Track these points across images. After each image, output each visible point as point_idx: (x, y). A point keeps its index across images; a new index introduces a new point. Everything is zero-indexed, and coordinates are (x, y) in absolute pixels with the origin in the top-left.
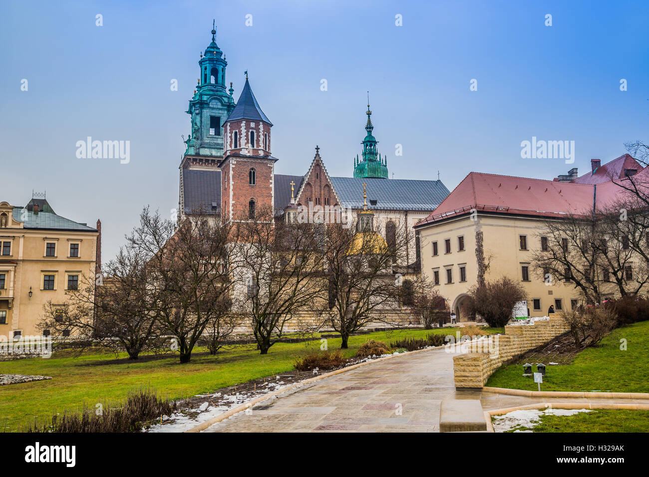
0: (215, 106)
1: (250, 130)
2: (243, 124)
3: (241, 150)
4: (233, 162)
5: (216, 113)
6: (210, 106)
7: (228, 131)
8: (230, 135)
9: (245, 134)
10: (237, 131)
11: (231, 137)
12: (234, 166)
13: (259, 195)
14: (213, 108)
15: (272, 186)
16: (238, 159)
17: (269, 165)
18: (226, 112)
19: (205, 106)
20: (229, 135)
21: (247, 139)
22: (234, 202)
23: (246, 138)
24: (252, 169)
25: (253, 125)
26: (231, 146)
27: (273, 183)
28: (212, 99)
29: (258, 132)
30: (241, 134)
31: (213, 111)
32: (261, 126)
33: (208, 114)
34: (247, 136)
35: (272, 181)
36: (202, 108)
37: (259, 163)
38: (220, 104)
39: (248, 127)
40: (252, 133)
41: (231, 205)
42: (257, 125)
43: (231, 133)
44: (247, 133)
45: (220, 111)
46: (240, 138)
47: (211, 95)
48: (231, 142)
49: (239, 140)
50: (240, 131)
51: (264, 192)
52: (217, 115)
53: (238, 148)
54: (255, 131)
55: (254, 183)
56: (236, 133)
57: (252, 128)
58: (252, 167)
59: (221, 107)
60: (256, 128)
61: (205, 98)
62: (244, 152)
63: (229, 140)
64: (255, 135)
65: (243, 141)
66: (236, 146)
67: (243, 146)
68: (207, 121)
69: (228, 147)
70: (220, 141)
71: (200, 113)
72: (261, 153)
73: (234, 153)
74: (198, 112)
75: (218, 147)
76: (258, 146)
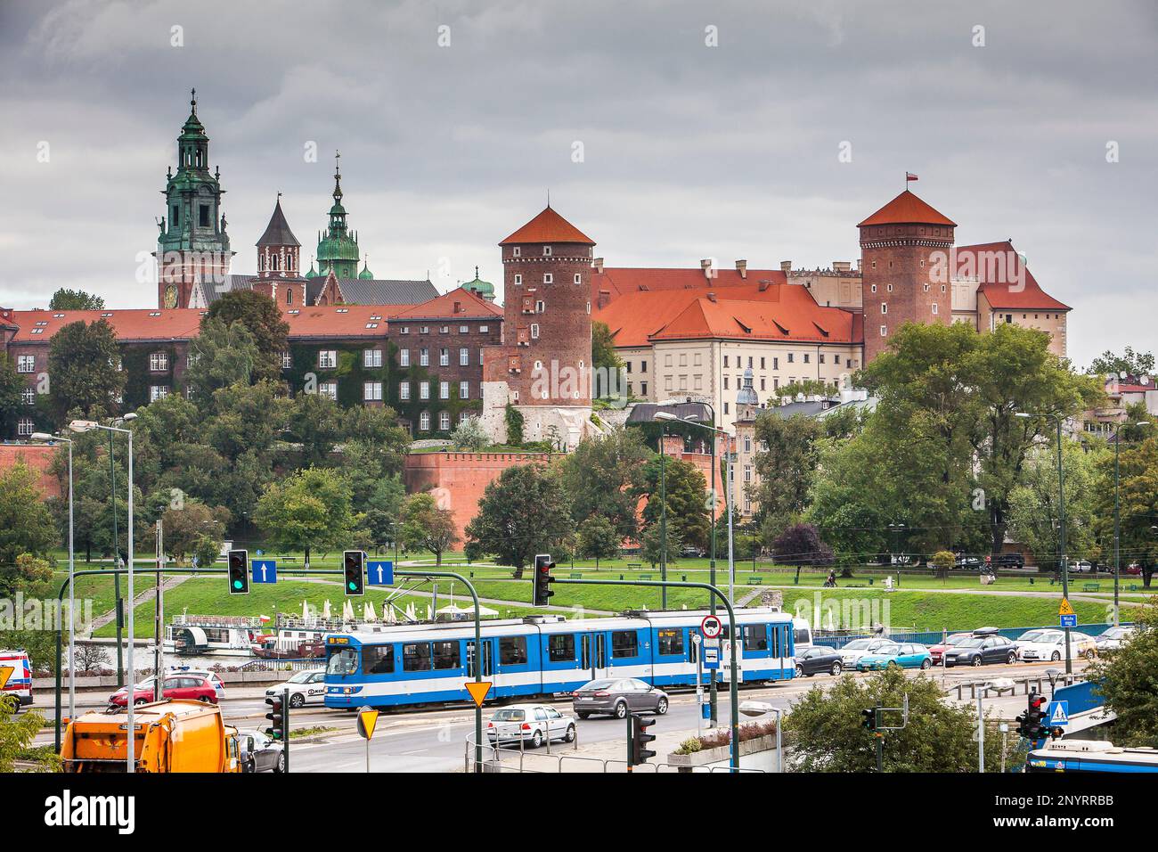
0: (204, 195)
1: (288, 255)
2: (282, 249)
3: (281, 272)
4: (275, 284)
5: (205, 202)
6: (199, 194)
7: (267, 254)
9: (284, 258)
10: (277, 254)
11: (270, 259)
12: (276, 287)
14: (202, 197)
16: (280, 281)
17: (302, 286)
18: (214, 200)
19: (195, 194)
20: (268, 257)
21: (286, 263)
23: (285, 261)
25: (290, 249)
26: (270, 268)
27: (305, 302)
28: (201, 186)
29: (294, 256)
30: (280, 258)
31: (203, 200)
32: (296, 250)
33: (198, 204)
35: (305, 300)
36: (192, 196)
37: (295, 284)
38: (208, 191)
39: (286, 252)
40: (289, 257)
42: (293, 250)
43: (270, 255)
44: (285, 256)
45: (208, 200)
46: (280, 262)
47: (201, 182)
48: (270, 264)
49: (279, 265)
50: (279, 256)
52: (206, 204)
53: (277, 271)
54: (291, 255)
55: (291, 302)
56: (275, 256)
57: (289, 252)
58: (290, 288)
59: (210, 195)
60: (293, 253)
61: (195, 186)
62: (283, 275)
63: (268, 262)
64: (291, 258)
65: (283, 265)
66: (275, 269)
67: (282, 270)
68: (197, 212)
69: (267, 269)
70: (209, 233)
71: (190, 203)
72: (296, 274)
73: (275, 275)
74: (188, 201)
75: (208, 240)
76: (294, 269)
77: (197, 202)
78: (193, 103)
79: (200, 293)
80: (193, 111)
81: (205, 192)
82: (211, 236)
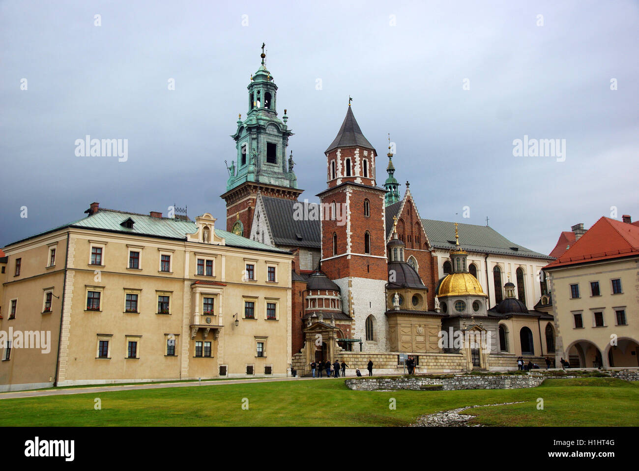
0: (271, 133)
1: (364, 159)
2: (357, 152)
3: (355, 178)
4: (349, 191)
5: (273, 140)
6: (267, 131)
7: (338, 158)
8: (341, 162)
9: (359, 162)
10: (350, 158)
11: (342, 164)
12: (350, 195)
13: (373, 227)
14: (270, 134)
15: (384, 219)
16: (355, 188)
17: (380, 197)
18: (282, 140)
19: (262, 131)
20: (339, 162)
21: (361, 168)
22: (351, 233)
23: (360, 166)
24: (366, 199)
25: (366, 153)
26: (342, 174)
27: (385, 216)
28: (269, 125)
29: (370, 162)
30: (354, 162)
31: (270, 137)
32: (372, 156)
33: (265, 140)
34: (361, 164)
35: (384, 214)
36: (259, 133)
37: (372, 194)
38: (276, 130)
39: (361, 155)
40: (365, 162)
41: (349, 236)
42: (369, 154)
43: (342, 159)
44: (361, 161)
45: (276, 139)
46: (354, 166)
47: (269, 121)
48: (343, 169)
49: (353, 168)
50: (354, 159)
51: (377, 224)
52: (273, 142)
53: (352, 176)
54: (367, 160)
55: (368, 215)
56: (348, 161)
57: (365, 157)
58: (366, 197)
59: (278, 134)
60: (369, 157)
61: (262, 123)
62: (358, 181)
63: (340, 167)
64: (368, 164)
65: (357, 170)
66: (348, 174)
67: (357, 175)
68: (264, 148)
69: (339, 175)
70: (276, 170)
71: (257, 138)
72: (373, 182)
73: (348, 182)
74: (255, 136)
75: (275, 176)
76: (371, 176)
77: (264, 139)
78: (263, 56)
79: (262, 216)
80: (263, 63)
81: (271, 130)
82: (279, 173)
